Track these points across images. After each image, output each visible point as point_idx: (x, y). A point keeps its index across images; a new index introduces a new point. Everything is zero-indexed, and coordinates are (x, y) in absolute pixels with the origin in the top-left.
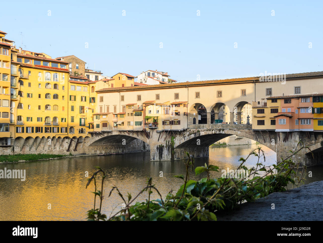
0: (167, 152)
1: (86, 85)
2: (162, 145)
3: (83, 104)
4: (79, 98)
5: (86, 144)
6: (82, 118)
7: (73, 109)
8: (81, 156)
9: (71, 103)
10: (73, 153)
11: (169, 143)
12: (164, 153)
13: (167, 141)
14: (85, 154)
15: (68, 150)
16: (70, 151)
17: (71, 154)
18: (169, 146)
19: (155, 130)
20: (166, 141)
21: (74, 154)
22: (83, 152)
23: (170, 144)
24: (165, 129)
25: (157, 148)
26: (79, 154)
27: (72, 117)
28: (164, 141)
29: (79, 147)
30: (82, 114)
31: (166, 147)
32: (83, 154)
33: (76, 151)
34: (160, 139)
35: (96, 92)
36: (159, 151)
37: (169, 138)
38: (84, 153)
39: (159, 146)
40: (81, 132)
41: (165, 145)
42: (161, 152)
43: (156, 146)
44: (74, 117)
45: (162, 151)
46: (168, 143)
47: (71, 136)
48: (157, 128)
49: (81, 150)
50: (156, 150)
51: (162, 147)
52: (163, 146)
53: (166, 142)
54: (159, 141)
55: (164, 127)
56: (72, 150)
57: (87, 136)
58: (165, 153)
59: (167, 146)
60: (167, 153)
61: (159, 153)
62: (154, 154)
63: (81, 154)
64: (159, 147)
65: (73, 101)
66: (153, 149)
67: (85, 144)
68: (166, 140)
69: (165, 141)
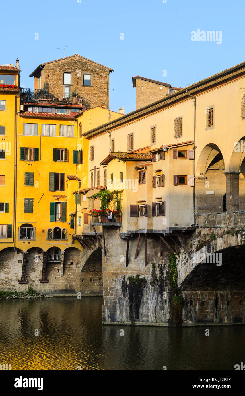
0: (154, 298)
1: (70, 122)
2: (141, 277)
3: (60, 167)
4: (46, 154)
5: (74, 266)
6: (59, 203)
7: (29, 180)
8: (57, 297)
9: (24, 167)
10: (39, 287)
11: (161, 270)
12: (147, 303)
13: (157, 265)
14: (72, 291)
15: (24, 280)
16: (31, 282)
17: (31, 291)
18: (162, 281)
19: (118, 231)
20: (153, 265)
21: (41, 290)
22: (67, 285)
23: (165, 275)
24: (140, 228)
25: (124, 285)
26: (55, 291)
27: (29, 199)
28: (146, 264)
29: (55, 273)
30: (59, 193)
31: (153, 283)
32: (66, 291)
33: (48, 284)
34: (132, 258)
35: (84, 135)
36: (131, 294)
37: (162, 254)
38: (68, 288)
39: (130, 279)
40: (55, 238)
41: (149, 278)
42: (137, 298)
43: (121, 280)
44: (33, 199)
45: (137, 295)
46: (158, 272)
47: (24, 245)
48: (119, 225)
49: (60, 281)
50: (120, 291)
51: (140, 284)
52: (144, 281)
53: (151, 269)
54: (130, 265)
55: (137, 224)
56: (36, 281)
57: (70, 246)
58: (150, 301)
59: (158, 281)
60: (157, 303)
61: (131, 300)
62: (115, 303)
63: (61, 291)
64: (128, 282)
65: (31, 162)
66: (111, 289)
67: (71, 266)
68: (154, 262)
69: (150, 265)
